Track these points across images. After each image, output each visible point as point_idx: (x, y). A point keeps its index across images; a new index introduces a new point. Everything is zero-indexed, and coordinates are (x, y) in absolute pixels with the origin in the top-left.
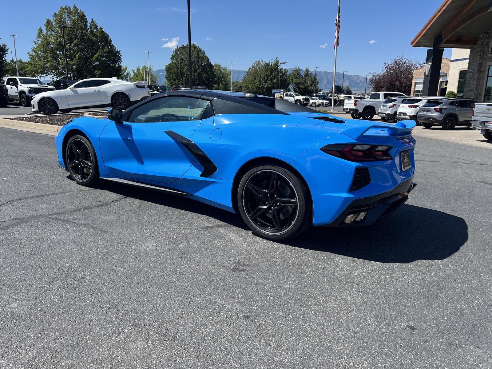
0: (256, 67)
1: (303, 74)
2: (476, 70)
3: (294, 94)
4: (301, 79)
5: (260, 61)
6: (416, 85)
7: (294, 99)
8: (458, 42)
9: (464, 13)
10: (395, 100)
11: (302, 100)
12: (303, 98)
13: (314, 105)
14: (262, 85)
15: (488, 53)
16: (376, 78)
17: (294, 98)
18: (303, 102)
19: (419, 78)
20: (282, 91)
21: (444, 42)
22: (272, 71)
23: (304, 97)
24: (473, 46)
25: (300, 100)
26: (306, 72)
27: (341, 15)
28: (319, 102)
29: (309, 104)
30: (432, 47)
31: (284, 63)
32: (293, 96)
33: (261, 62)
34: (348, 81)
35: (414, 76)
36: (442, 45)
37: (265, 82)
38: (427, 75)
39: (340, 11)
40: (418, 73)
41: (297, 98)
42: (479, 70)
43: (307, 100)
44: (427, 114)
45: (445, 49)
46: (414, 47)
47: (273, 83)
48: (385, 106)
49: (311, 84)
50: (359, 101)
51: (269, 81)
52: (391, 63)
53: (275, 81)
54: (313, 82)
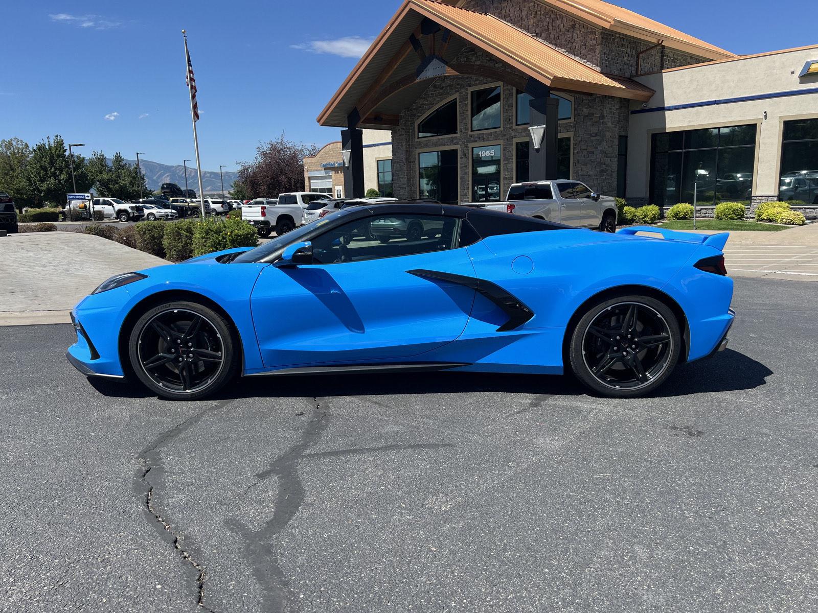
0: (6, 152)
1: (112, 165)
2: (404, 160)
3: (112, 200)
4: (110, 174)
5: (12, 140)
6: (311, 181)
7: (114, 209)
8: (377, 122)
9: (384, 81)
10: (325, 205)
11: (130, 210)
12: (132, 207)
13: (152, 218)
14: (35, 186)
15: (415, 138)
16: (247, 170)
17: (113, 207)
18: (133, 213)
19: (314, 171)
20: (88, 197)
21: (362, 120)
22: (52, 158)
23: (134, 205)
24: (394, 127)
25: (125, 211)
26: (117, 162)
27: (193, 69)
28: (160, 212)
29: (144, 215)
30: (346, 127)
31: (77, 145)
32: (111, 204)
33: (14, 143)
34: (168, 176)
35: (306, 167)
36: (360, 124)
37: (42, 182)
38: (348, 167)
39: (192, 62)
40: (310, 163)
41: (118, 207)
42: (407, 159)
43: (140, 209)
44: (385, 224)
45: (364, 130)
46: (322, 125)
47: (59, 181)
48: (312, 214)
49: (131, 182)
50: (268, 207)
51: (50, 178)
52: (266, 147)
53: (63, 177)
54: (134, 178)
